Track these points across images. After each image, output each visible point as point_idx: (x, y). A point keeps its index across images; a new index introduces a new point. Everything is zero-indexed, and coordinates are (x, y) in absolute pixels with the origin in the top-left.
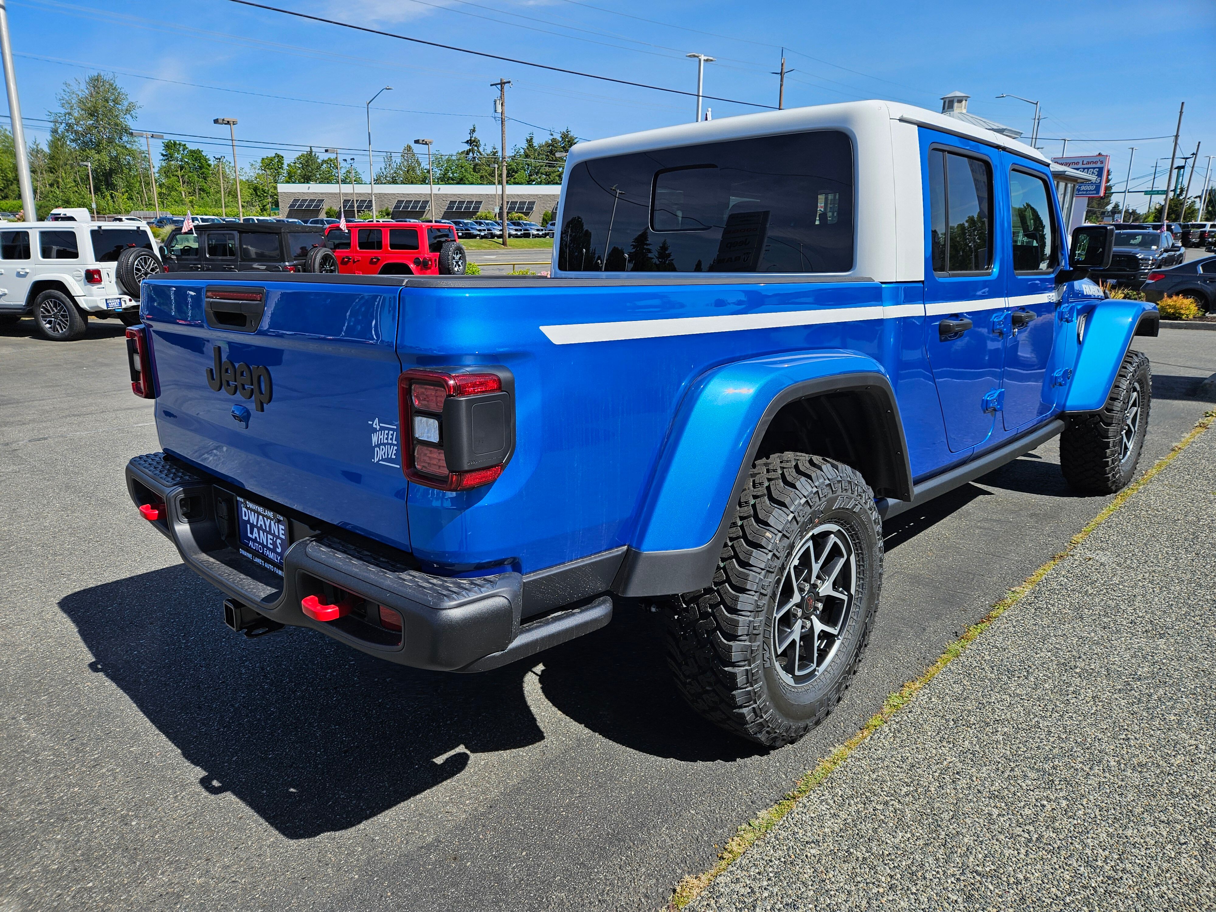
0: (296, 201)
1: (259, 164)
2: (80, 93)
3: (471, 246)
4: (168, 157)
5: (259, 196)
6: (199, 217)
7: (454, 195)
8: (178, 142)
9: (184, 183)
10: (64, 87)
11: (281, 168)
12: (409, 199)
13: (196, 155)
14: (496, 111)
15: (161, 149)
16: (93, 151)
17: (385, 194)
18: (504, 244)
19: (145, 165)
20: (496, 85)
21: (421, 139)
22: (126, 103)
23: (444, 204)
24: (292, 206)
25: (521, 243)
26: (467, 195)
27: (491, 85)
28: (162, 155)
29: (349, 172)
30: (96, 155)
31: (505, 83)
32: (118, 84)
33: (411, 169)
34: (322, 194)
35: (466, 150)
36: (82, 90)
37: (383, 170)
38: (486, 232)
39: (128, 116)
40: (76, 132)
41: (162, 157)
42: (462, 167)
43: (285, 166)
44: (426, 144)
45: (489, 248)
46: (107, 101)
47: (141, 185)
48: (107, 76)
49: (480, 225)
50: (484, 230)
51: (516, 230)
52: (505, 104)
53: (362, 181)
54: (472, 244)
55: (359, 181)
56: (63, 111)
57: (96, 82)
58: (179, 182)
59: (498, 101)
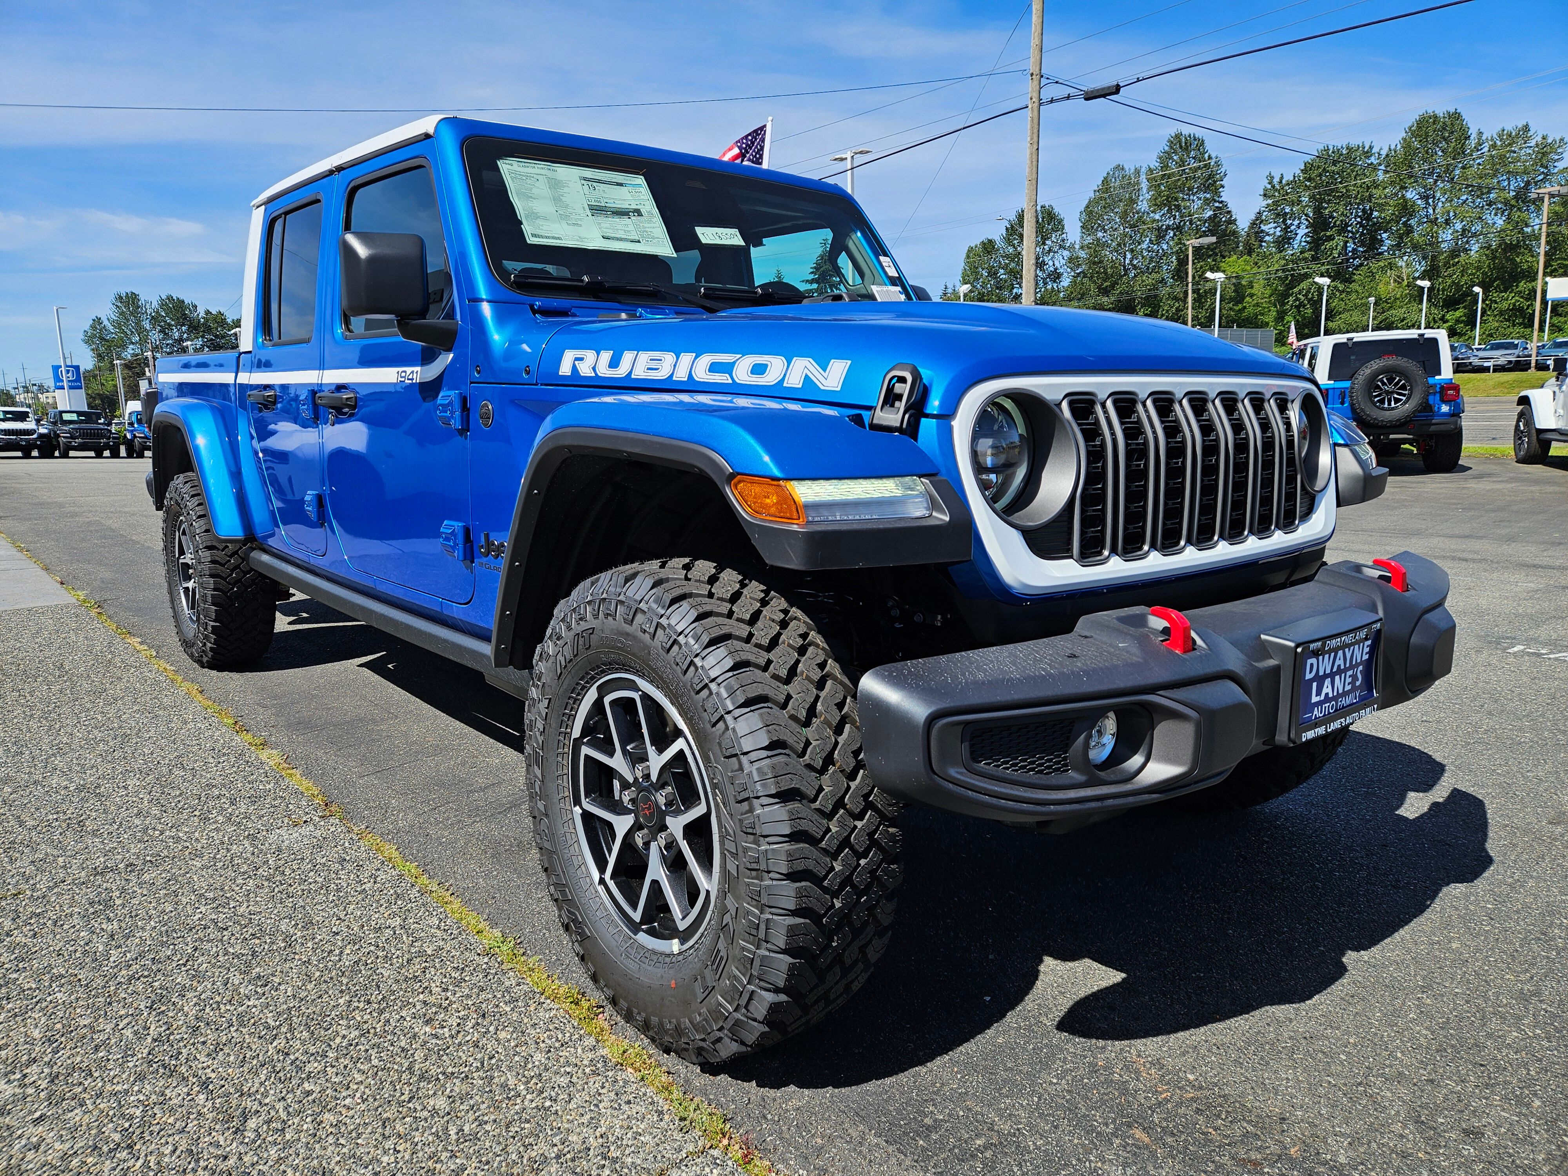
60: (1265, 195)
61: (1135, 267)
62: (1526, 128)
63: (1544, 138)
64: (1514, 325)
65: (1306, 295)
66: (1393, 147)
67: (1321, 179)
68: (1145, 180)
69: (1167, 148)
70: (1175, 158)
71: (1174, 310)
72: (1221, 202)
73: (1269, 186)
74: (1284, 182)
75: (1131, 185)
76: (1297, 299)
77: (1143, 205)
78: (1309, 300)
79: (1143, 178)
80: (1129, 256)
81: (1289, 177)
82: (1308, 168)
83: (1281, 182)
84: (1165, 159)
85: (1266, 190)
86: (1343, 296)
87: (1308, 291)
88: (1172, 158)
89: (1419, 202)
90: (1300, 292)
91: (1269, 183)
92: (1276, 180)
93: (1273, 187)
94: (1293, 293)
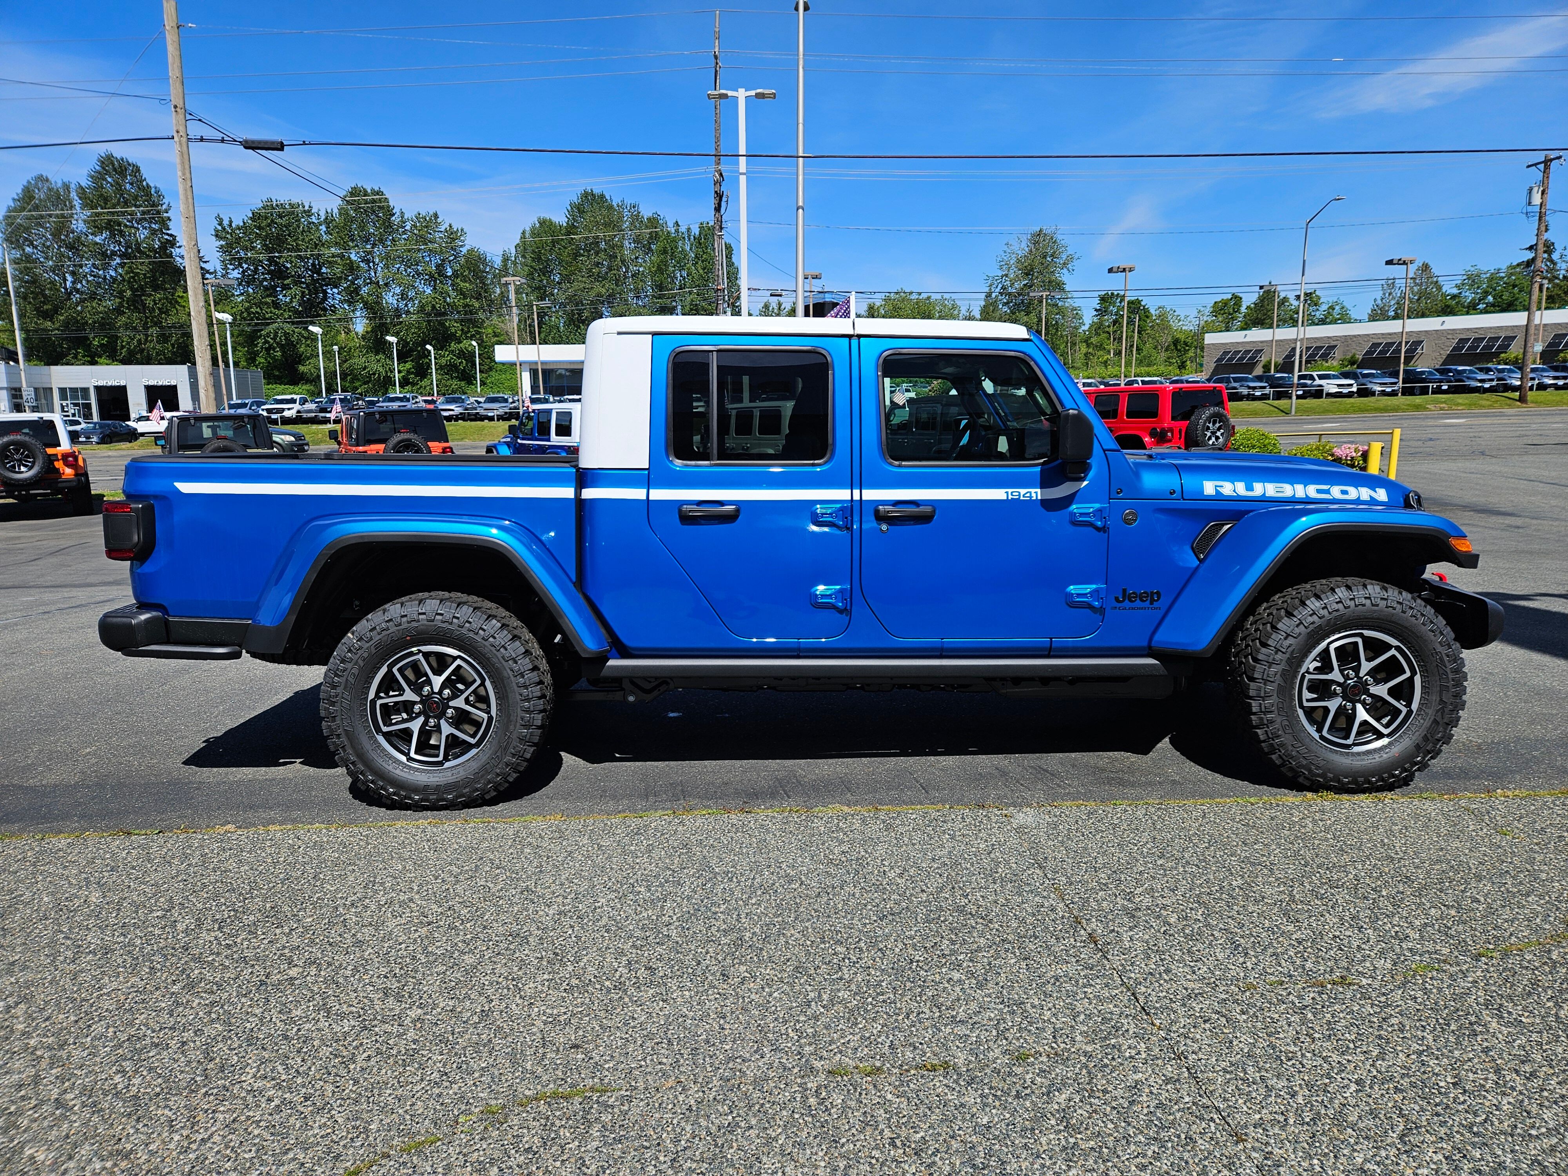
0: (1226, 353)
1: (1209, 309)
2: (1019, 252)
3: (1458, 404)
4: (1101, 312)
5: (1179, 351)
6: (1139, 379)
7: (1468, 329)
8: (1116, 293)
9: (1114, 339)
10: (1005, 248)
11: (1238, 311)
12: (1390, 341)
13: (1135, 307)
14: (1530, 203)
15: (1095, 303)
16: (1023, 313)
17: (1355, 336)
18: (1522, 399)
19: (1076, 323)
20: (1535, 165)
21: (1396, 257)
22: (1064, 257)
23: (1448, 344)
24: (1219, 360)
25: (1558, 398)
26: (1491, 328)
27: (1529, 166)
28: (1096, 310)
29: (1332, 308)
30: (1025, 318)
31: (1551, 160)
32: (1059, 237)
33: (1423, 295)
34: (1262, 342)
35: (1525, 259)
36: (1022, 247)
37: (1379, 302)
38: (1494, 383)
39: (1065, 271)
40: (1010, 294)
41: (1095, 313)
42: (1514, 286)
43: (1243, 309)
44: (1405, 263)
45: (1490, 407)
46: (1045, 257)
47: (1066, 346)
48: (1048, 229)
49: (1487, 373)
50: (1492, 380)
51: (1555, 378)
52: (1549, 192)
53: (1350, 319)
54: (1460, 401)
55: (1345, 319)
56: (1000, 273)
57: (1038, 238)
58: (1109, 339)
59: (1536, 189)
60: (217, 236)
61: (78, 291)
62: (436, 216)
63: (450, 226)
64: (452, 379)
65: (274, 339)
66: (329, 211)
67: (271, 230)
68: (76, 198)
69: (98, 168)
70: (109, 180)
71: (135, 341)
72: (171, 235)
73: (220, 228)
74: (234, 225)
75: (59, 198)
76: (266, 342)
77: (79, 225)
78: (277, 343)
79: (73, 195)
80: (69, 278)
81: (237, 222)
82: (256, 217)
83: (230, 226)
84: (98, 178)
85: (216, 231)
86: (308, 342)
87: (276, 334)
88: (105, 180)
89: (362, 264)
90: (268, 335)
91: (220, 225)
92: (226, 223)
93: (224, 229)
94: (261, 335)
